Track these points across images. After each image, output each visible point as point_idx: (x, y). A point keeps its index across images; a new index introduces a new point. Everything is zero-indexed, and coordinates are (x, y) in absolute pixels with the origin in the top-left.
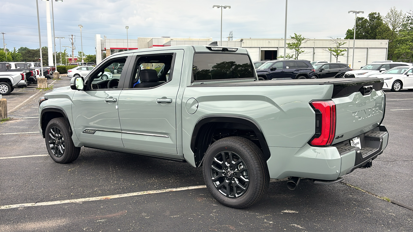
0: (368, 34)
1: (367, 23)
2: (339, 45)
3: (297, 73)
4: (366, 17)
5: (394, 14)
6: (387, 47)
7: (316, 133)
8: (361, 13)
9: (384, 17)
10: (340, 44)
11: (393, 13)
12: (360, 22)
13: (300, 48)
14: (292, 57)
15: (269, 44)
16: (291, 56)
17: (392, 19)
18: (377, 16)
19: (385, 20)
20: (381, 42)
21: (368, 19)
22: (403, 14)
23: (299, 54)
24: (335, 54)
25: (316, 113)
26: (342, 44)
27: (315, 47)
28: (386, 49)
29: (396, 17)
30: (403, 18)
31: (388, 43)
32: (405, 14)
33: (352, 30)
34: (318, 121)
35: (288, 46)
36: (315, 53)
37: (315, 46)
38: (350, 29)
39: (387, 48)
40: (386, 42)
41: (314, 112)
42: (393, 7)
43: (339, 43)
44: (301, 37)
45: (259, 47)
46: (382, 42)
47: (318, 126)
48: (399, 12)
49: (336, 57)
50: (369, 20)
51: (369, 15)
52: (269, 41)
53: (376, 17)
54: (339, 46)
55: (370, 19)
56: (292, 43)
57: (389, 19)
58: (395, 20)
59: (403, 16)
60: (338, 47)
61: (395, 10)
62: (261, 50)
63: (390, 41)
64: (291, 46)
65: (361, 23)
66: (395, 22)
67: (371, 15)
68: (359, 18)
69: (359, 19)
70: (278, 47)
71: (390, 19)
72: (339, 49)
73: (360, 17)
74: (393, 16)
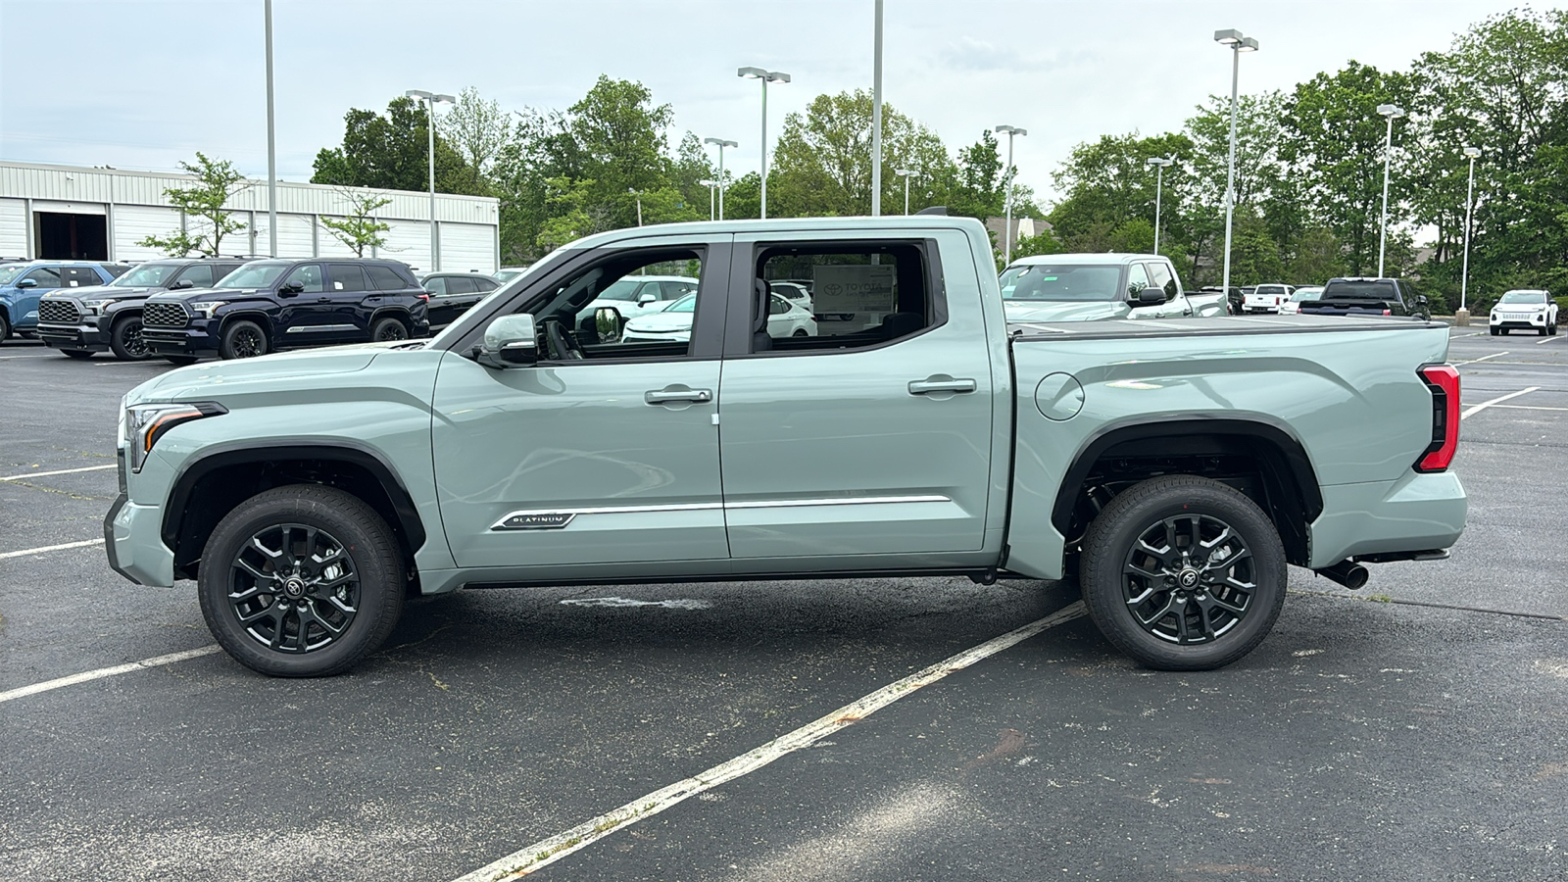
0: (393, 170)
1: (388, 134)
2: (367, 209)
3: (374, 309)
4: (383, 112)
5: (475, 114)
6: (497, 223)
7: (1433, 439)
8: (444, 102)
9: (443, 118)
10: (367, 202)
11: (469, 109)
12: (362, 128)
13: (227, 212)
14: (197, 245)
15: (69, 187)
16: (193, 242)
17: (470, 129)
18: (417, 109)
19: (448, 129)
20: (476, 204)
21: (389, 117)
22: (501, 114)
23: (223, 233)
24: (353, 239)
25: (1433, 392)
26: (377, 206)
27: (257, 212)
28: (492, 229)
29: (480, 121)
30: (501, 126)
31: (497, 209)
32: (508, 115)
33: (335, 154)
34: (1439, 412)
35: (172, 202)
36: (256, 232)
37: (254, 207)
38: (328, 149)
39: (495, 226)
40: (493, 204)
41: (1430, 392)
42: (469, 89)
43: (366, 199)
44: (226, 171)
45: (27, 200)
46: (480, 204)
47: (1439, 424)
48: (488, 106)
49: (357, 249)
50: (391, 123)
51: (391, 104)
52: (69, 175)
53: (412, 113)
54: (363, 211)
55: (394, 119)
56: (194, 192)
57: (459, 128)
58: (478, 132)
59: (503, 119)
60: (360, 214)
61: (476, 99)
62: (34, 212)
63: (504, 204)
64: (186, 200)
65: (368, 131)
66: (479, 139)
67: (398, 107)
68: (360, 112)
69: (356, 117)
70: (109, 204)
71: (464, 127)
72: (363, 220)
73: (363, 111)
74: (470, 118)
